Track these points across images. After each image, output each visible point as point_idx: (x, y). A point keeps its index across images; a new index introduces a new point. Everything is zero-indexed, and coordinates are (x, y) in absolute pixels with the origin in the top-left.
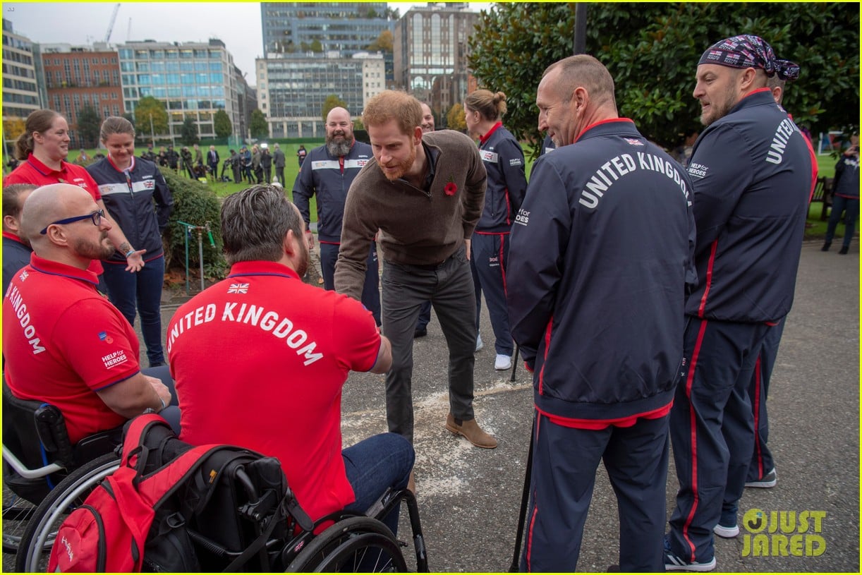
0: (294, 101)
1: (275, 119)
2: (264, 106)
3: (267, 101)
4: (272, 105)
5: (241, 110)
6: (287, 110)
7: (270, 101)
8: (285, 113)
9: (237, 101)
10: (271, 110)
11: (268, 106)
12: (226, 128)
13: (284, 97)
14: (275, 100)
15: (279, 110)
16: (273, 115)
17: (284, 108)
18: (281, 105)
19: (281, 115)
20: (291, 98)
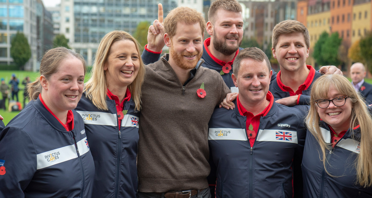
0: (101, 26)
1: (79, 45)
2: (68, 30)
3: (71, 25)
4: (77, 30)
5: (38, 33)
6: (92, 36)
7: (75, 25)
8: (91, 38)
9: (35, 24)
10: (76, 35)
11: (72, 30)
12: (25, 53)
13: (90, 22)
14: (79, 25)
15: (84, 35)
16: (76, 41)
17: (90, 33)
18: (86, 30)
19: (86, 41)
20: (98, 23)
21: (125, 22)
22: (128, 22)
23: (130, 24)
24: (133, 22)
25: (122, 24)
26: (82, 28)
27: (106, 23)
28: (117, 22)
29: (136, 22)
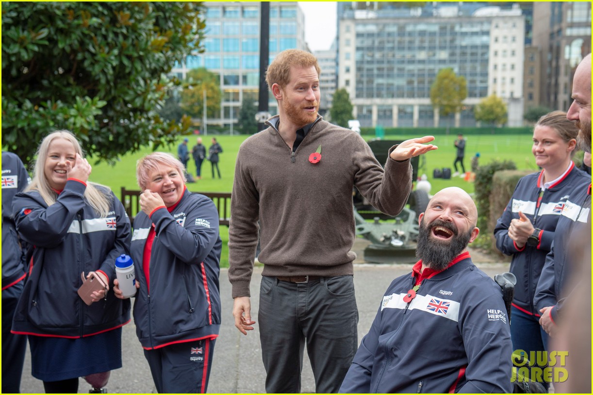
0: (388, 76)
1: (361, 101)
2: (347, 82)
3: (352, 77)
4: (359, 82)
6: (378, 89)
7: (357, 75)
8: (376, 92)
10: (357, 89)
11: (353, 83)
13: (375, 72)
14: (362, 76)
15: (367, 89)
16: (358, 96)
17: (375, 85)
18: (370, 82)
19: (370, 95)
20: (385, 72)
21: (419, 70)
22: (424, 70)
23: (426, 73)
24: (430, 70)
25: (416, 72)
26: (365, 79)
27: (396, 71)
28: (409, 71)
29: (433, 70)
